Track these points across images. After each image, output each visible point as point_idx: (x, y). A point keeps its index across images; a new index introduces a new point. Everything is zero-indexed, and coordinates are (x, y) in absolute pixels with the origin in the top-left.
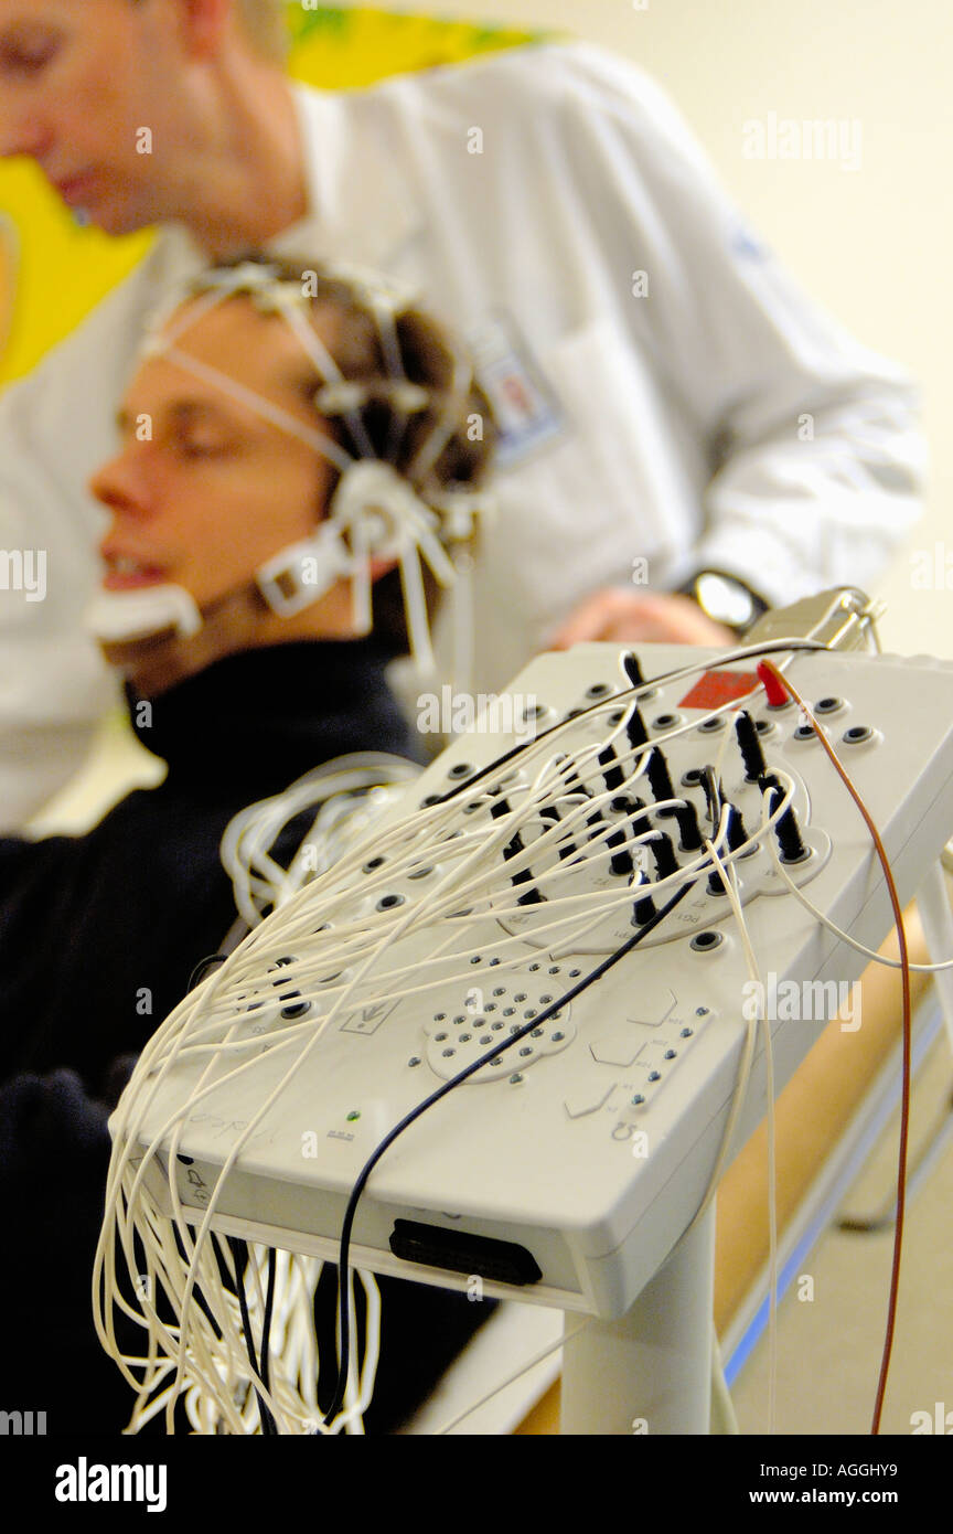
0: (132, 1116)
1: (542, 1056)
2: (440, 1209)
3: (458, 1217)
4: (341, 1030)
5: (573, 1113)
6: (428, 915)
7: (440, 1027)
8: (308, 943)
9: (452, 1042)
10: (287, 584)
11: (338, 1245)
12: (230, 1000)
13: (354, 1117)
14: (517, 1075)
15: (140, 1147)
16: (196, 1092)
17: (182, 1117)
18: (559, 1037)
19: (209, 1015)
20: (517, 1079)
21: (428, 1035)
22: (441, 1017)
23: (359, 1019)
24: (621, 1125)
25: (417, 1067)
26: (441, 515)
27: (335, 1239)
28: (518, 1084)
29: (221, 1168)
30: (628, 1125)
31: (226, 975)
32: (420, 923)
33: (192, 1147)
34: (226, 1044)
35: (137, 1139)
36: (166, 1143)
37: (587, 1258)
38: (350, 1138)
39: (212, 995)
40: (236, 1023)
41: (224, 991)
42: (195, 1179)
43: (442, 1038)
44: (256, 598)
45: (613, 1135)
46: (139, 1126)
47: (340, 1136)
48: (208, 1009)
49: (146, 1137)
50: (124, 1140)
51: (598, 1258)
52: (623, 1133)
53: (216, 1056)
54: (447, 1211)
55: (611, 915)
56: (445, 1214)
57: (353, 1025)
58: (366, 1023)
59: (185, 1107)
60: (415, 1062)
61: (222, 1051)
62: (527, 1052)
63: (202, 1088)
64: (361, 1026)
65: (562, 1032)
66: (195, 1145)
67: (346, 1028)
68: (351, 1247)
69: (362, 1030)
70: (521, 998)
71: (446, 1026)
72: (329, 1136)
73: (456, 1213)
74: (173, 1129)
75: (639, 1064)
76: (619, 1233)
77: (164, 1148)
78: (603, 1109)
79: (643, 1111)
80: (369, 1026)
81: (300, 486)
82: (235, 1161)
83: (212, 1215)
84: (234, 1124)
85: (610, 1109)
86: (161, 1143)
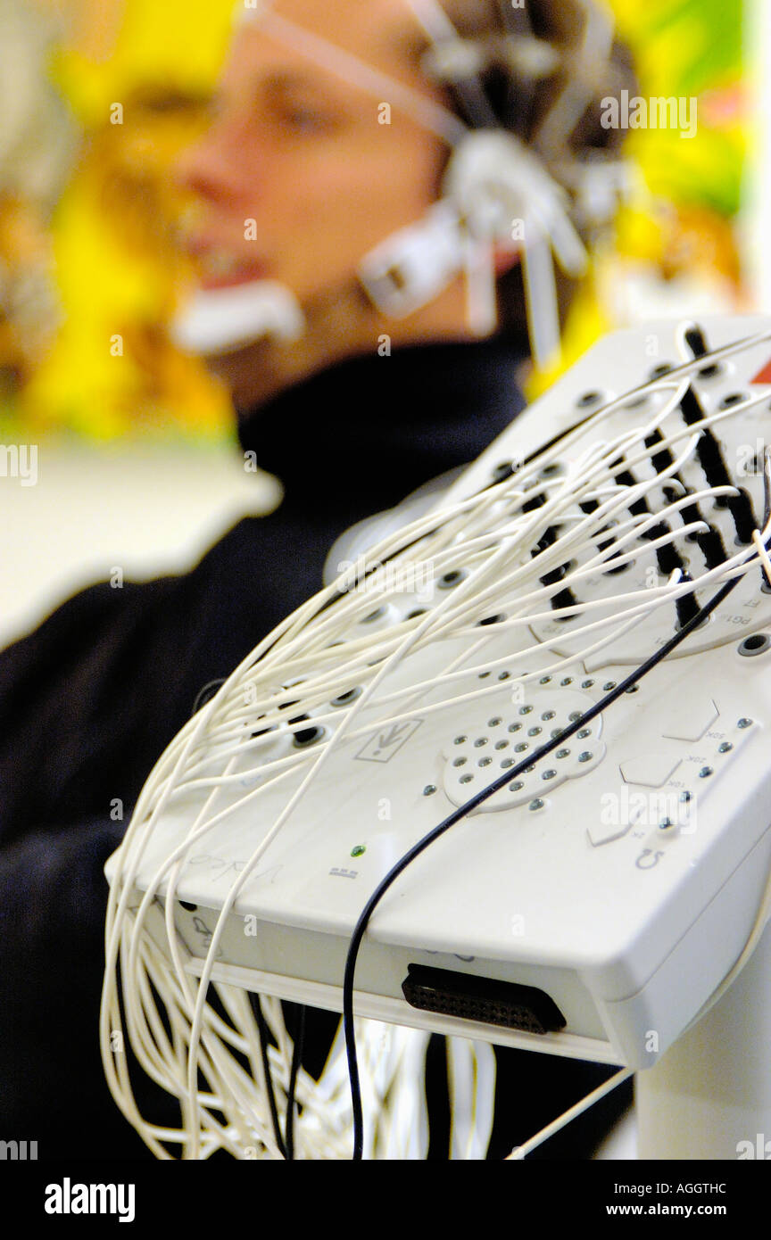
0: (126, 863)
1: (566, 779)
2: (453, 951)
3: (471, 959)
4: (356, 758)
5: (596, 839)
6: (441, 626)
7: (460, 752)
8: (316, 661)
9: (471, 767)
10: (396, 278)
11: (341, 992)
12: (231, 728)
13: (359, 851)
14: (537, 800)
15: (137, 892)
16: (194, 827)
17: (179, 858)
18: (586, 757)
19: (209, 745)
20: (538, 805)
21: (446, 760)
22: (461, 740)
23: (375, 746)
24: (647, 852)
25: (432, 795)
26: (572, 195)
27: (338, 986)
28: (538, 810)
29: (219, 912)
30: (653, 853)
31: (225, 701)
32: (432, 635)
33: (191, 891)
34: (226, 777)
35: (134, 884)
36: (163, 888)
37: (608, 1001)
38: (353, 875)
39: (209, 724)
40: (237, 754)
41: (223, 719)
42: (202, 928)
43: (461, 762)
44: (361, 296)
45: (638, 865)
46: (135, 871)
47: (343, 873)
48: (205, 740)
49: (142, 882)
50: (121, 885)
51: (616, 1001)
52: (649, 860)
53: (216, 791)
54: (459, 953)
55: (644, 618)
56: (456, 955)
57: (368, 754)
58: (382, 750)
59: (180, 847)
60: (430, 791)
61: (220, 785)
62: (551, 774)
63: (200, 825)
64: (376, 753)
65: (590, 751)
66: (194, 889)
67: (361, 756)
68: (355, 994)
69: (378, 757)
70: (549, 716)
71: (467, 749)
72: (331, 873)
73: (468, 954)
74: (168, 874)
75: (672, 784)
76: (641, 972)
77: (160, 894)
78: (629, 835)
79: (673, 836)
80: (386, 752)
81: (406, 165)
82: (234, 905)
83: (212, 964)
84: (235, 864)
85: (636, 835)
86: (159, 887)
